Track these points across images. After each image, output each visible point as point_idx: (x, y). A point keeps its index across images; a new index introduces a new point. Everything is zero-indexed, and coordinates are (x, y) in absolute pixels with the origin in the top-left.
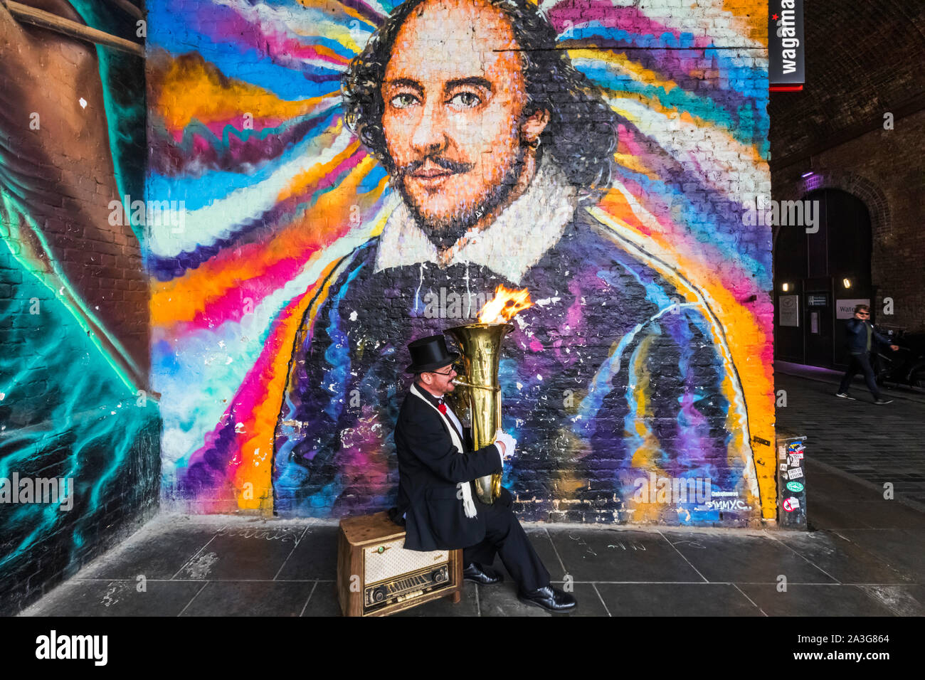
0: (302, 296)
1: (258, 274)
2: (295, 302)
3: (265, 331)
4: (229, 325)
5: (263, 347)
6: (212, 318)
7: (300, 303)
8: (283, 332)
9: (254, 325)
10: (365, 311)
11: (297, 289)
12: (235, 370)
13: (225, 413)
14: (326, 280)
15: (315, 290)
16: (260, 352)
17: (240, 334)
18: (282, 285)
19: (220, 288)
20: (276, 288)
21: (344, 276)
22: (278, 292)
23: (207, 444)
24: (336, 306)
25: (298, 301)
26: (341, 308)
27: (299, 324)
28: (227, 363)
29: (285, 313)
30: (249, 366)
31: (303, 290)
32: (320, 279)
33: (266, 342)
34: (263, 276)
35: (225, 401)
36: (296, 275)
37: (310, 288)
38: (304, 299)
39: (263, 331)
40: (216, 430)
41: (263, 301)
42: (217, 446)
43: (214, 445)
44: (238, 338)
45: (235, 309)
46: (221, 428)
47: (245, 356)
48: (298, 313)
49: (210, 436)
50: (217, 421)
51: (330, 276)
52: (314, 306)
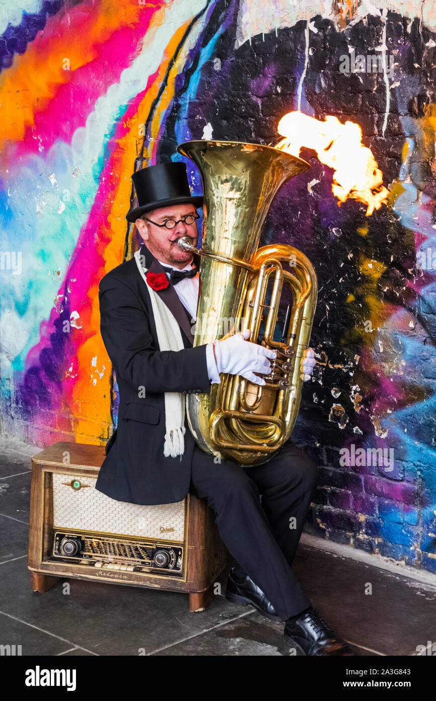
0: (141, 96)
1: (90, 58)
2: (131, 110)
3: (99, 159)
4: (59, 146)
5: (97, 187)
6: (43, 137)
7: (139, 108)
8: (118, 160)
9: (86, 148)
10: (225, 122)
11: (135, 82)
12: (69, 223)
13: (59, 293)
14: (171, 64)
15: (158, 84)
16: (94, 194)
17: (71, 162)
18: (117, 77)
19: (49, 85)
20: (110, 83)
21: (194, 55)
22: (112, 88)
23: (42, 339)
24: (184, 114)
25: (137, 106)
26: (191, 116)
27: (140, 147)
28: (60, 212)
29: (121, 130)
30: (83, 218)
31: (142, 87)
32: (163, 63)
33: (100, 178)
34: (95, 61)
35: (59, 273)
36: (134, 57)
37: (152, 80)
38: (143, 102)
39: (96, 160)
40: (51, 318)
41: (96, 107)
42: (53, 345)
43: (49, 343)
44: (70, 170)
45: (66, 120)
46: (57, 317)
47: (78, 200)
48: (138, 127)
49: (45, 327)
50: (51, 305)
51: (175, 57)
52: (156, 113)
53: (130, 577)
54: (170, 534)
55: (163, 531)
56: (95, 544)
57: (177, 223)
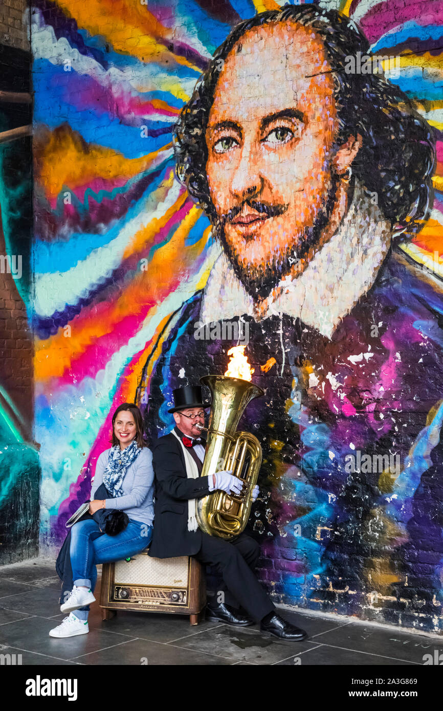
0: (141, 352)
1: (109, 331)
2: (135, 360)
3: (113, 387)
4: (87, 380)
5: (112, 403)
6: (76, 375)
7: (140, 359)
8: (127, 388)
9: (105, 382)
10: (192, 368)
11: (137, 345)
12: (92, 425)
13: (84, 466)
14: (160, 336)
15: (152, 346)
16: (110, 408)
17: (95, 389)
18: (126, 342)
19: (82, 345)
20: (122, 345)
21: (174, 332)
22: (123, 348)
23: (71, 495)
24: (168, 363)
25: (139, 358)
26: (172, 364)
27: (139, 381)
28: (86, 418)
29: (128, 371)
30: (101, 422)
31: (142, 347)
32: (155, 335)
33: (114, 399)
34: (112, 332)
35: (84, 454)
36: (137, 332)
37: (148, 344)
38: (142, 356)
39: (111, 388)
40: (78, 482)
41: (112, 358)
42: (79, 498)
43: (76, 497)
44: (94, 393)
45: (92, 365)
46: (82, 480)
47: (99, 411)
48: (138, 369)
49: (73, 488)
50: (79, 473)
51: (163, 332)
52: (150, 362)
53: (158, 607)
54: (179, 583)
55: (176, 582)
56: (138, 592)
57: (196, 416)
